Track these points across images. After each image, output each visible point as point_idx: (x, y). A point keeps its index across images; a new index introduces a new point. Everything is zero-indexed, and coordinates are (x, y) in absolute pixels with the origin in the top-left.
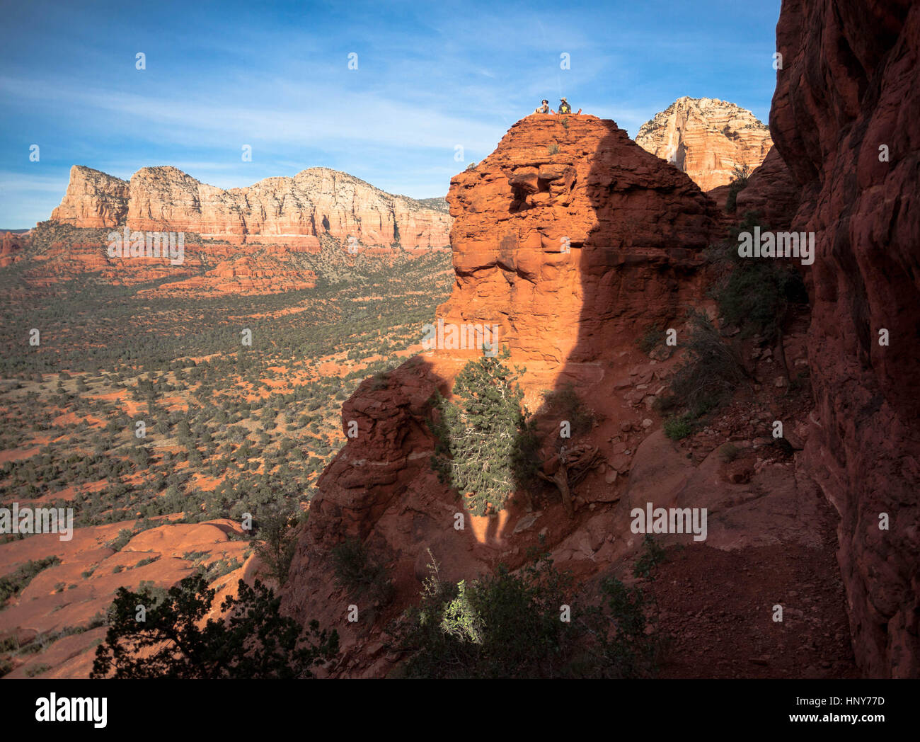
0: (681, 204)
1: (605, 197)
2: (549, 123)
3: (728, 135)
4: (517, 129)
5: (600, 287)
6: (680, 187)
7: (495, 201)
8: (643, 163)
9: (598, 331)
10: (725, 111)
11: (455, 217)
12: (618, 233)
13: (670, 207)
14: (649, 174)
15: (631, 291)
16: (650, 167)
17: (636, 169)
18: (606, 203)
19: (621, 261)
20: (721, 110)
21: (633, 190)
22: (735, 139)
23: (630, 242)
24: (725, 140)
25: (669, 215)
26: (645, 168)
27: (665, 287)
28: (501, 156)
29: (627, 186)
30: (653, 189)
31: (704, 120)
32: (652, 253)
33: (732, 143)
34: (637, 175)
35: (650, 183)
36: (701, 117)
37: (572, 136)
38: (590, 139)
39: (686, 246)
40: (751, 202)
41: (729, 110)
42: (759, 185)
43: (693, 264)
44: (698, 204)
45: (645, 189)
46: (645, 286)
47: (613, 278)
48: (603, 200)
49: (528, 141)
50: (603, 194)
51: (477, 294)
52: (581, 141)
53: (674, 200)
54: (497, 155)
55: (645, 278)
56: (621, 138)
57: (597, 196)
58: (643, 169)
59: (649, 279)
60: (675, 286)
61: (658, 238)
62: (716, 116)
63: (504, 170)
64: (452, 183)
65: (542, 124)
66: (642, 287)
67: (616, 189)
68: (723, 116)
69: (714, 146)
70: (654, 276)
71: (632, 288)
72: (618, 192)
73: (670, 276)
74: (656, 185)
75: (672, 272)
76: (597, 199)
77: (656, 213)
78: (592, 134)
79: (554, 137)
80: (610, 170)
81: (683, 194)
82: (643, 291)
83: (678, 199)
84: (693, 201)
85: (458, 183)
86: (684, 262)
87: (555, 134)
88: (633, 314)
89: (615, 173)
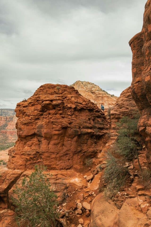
0: (96, 114)
1: (73, 112)
2: (53, 87)
3: (92, 93)
4: (42, 88)
5: (72, 142)
6: (95, 109)
7: (34, 112)
8: (84, 101)
9: (72, 158)
10: (91, 85)
11: (18, 117)
12: (78, 124)
13: (93, 115)
14: (86, 105)
15: (82, 143)
16: (87, 102)
17: (82, 103)
18: (73, 114)
19: (79, 133)
20: (89, 85)
21: (82, 110)
22: (94, 94)
23: (82, 127)
24: (91, 94)
25: (93, 118)
26: (85, 103)
27: (93, 142)
28: (36, 97)
29: (80, 108)
30: (88, 109)
31: (85, 88)
32: (89, 131)
33: (93, 95)
34: (83, 105)
35: (87, 107)
36: (84, 87)
37: (60, 91)
38: (67, 93)
39: (98, 128)
40: (115, 114)
41: (92, 85)
42: (117, 109)
43: (101, 134)
44: (100, 115)
45: (85, 109)
46: (87, 142)
47: (77, 139)
48: (72, 113)
49: (46, 92)
50: (72, 111)
51: (27, 145)
52: (64, 93)
53: (94, 113)
54: (35, 97)
55: (87, 139)
56: (76, 93)
57: (71, 111)
58: (84, 103)
59: (88, 139)
60: (96, 142)
61: (90, 126)
62: (88, 87)
63: (38, 102)
64: (17, 105)
65: (51, 87)
66: (86, 142)
67: (76, 109)
68: (90, 87)
69: (88, 96)
70: (90, 138)
71: (83, 142)
72: (77, 110)
73: (94, 139)
74: (89, 108)
75: (95, 137)
76: (71, 112)
77: (89, 117)
78: (67, 91)
79: (55, 91)
80: (74, 103)
81: (96, 111)
82: (86, 143)
83: (95, 113)
84: (99, 114)
85: (20, 105)
86: (98, 133)
87: (55, 90)
88: (83, 152)
89: (76, 104)
